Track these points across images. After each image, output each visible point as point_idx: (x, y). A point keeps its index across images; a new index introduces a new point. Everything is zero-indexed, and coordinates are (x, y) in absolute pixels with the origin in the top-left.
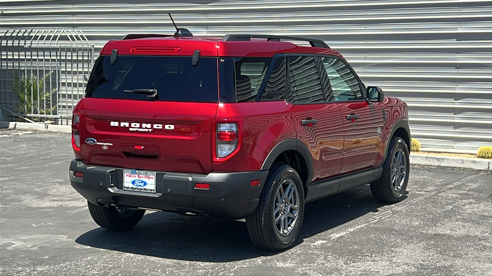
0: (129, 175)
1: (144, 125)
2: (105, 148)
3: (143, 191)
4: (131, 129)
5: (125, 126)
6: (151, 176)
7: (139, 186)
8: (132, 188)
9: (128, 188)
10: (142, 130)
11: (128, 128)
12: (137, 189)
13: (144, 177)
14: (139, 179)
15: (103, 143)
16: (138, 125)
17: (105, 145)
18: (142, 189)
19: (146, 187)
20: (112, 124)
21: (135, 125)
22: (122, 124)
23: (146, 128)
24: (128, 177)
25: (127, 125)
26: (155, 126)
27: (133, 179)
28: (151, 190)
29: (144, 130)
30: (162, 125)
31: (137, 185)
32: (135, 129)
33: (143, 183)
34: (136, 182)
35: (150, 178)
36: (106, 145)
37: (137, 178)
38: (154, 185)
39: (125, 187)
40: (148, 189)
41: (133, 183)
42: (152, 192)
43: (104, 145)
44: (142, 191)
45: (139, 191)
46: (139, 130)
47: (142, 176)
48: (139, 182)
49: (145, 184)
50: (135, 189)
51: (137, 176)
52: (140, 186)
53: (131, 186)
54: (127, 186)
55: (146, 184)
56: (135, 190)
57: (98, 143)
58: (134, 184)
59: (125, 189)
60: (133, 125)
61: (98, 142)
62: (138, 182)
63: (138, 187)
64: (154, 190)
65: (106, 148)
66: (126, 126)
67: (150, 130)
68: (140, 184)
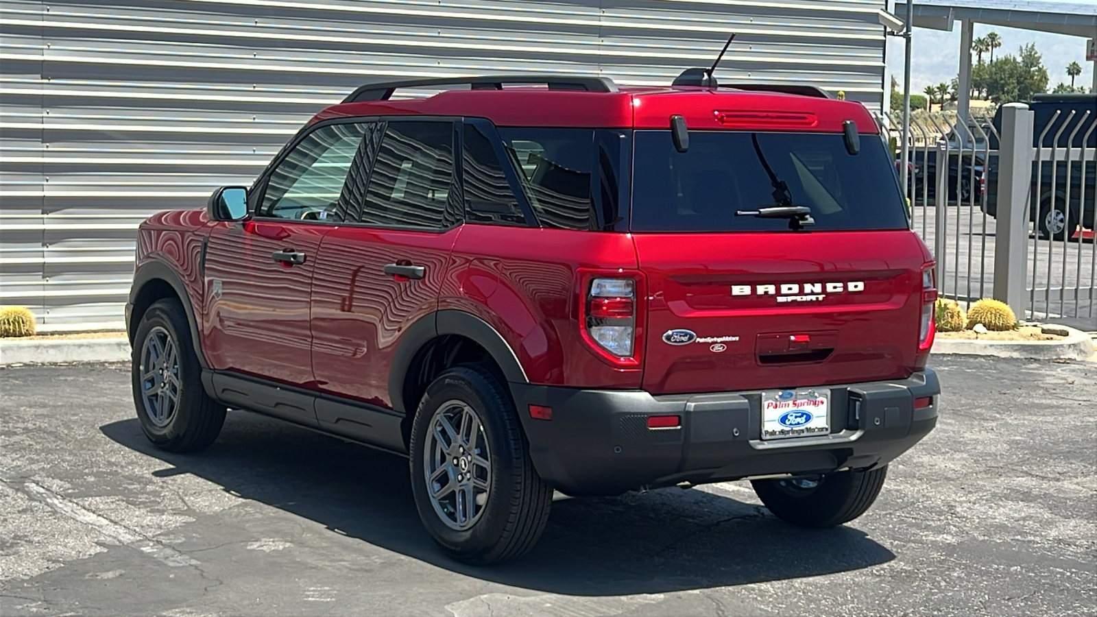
0: (774, 403)
1: (808, 288)
2: (718, 349)
3: (805, 434)
4: (780, 299)
5: (766, 293)
6: (820, 399)
7: (795, 424)
8: (782, 432)
9: (773, 433)
10: (805, 298)
11: (774, 297)
12: (793, 431)
13: (806, 404)
14: (795, 408)
15: (713, 337)
16: (795, 288)
17: (718, 344)
18: (803, 431)
19: (811, 425)
20: (736, 290)
21: (790, 289)
22: (761, 290)
23: (812, 293)
24: (771, 408)
25: (771, 289)
26: (830, 287)
27: (781, 412)
28: (822, 429)
29: (809, 298)
30: (841, 285)
31: (791, 424)
32: (790, 299)
33: (805, 416)
34: (789, 417)
35: (817, 403)
36: (721, 342)
37: (791, 408)
38: (825, 418)
39: (767, 432)
40: (814, 429)
41: (783, 420)
42: (824, 432)
43: (716, 343)
44: (802, 435)
45: (796, 435)
46: (799, 298)
47: (803, 401)
48: (796, 417)
49: (808, 418)
50: (788, 432)
51: (791, 402)
52: (799, 424)
53: (778, 427)
54: (770, 430)
55: (810, 419)
56: (787, 436)
57: (698, 340)
58: (785, 424)
59: (768, 437)
60: (784, 288)
61: (701, 338)
62: (793, 417)
63: (794, 429)
64: (827, 429)
65: (721, 348)
66: (770, 293)
67: (821, 297)
68: (798, 420)
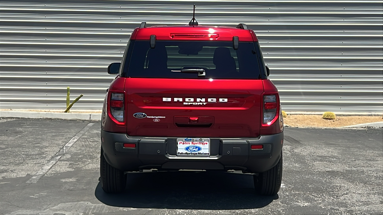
0: (183, 142)
1: (198, 100)
2: (156, 121)
3: (198, 155)
4: (184, 103)
5: (178, 101)
6: (205, 142)
7: (193, 151)
8: (186, 153)
9: (182, 153)
10: (196, 104)
11: (182, 102)
12: (191, 154)
13: (198, 144)
14: (193, 145)
15: (154, 116)
16: (192, 100)
17: (157, 119)
18: (197, 154)
19: (200, 152)
20: (164, 99)
21: (190, 100)
22: (176, 100)
23: (200, 102)
24: (181, 144)
25: (181, 100)
26: (209, 100)
27: (186, 146)
28: (206, 154)
29: (199, 104)
30: (215, 99)
31: (191, 151)
32: (189, 104)
33: (198, 148)
34: (190, 148)
35: (204, 144)
36: (158, 118)
37: (191, 144)
38: (208, 149)
39: (179, 153)
40: (202, 153)
41: (187, 149)
42: (207, 155)
43: (156, 118)
44: (196, 155)
45: (193, 155)
46: (194, 104)
47: (197, 142)
48: (193, 148)
50: (189, 154)
51: (191, 143)
52: (195, 151)
53: (185, 151)
54: (180, 152)
55: (200, 149)
56: (189, 155)
57: (148, 117)
58: (188, 150)
59: (179, 154)
60: (187, 100)
61: (149, 116)
63: (192, 153)
64: (208, 154)
65: (158, 121)
67: (205, 104)
68: (195, 149)
